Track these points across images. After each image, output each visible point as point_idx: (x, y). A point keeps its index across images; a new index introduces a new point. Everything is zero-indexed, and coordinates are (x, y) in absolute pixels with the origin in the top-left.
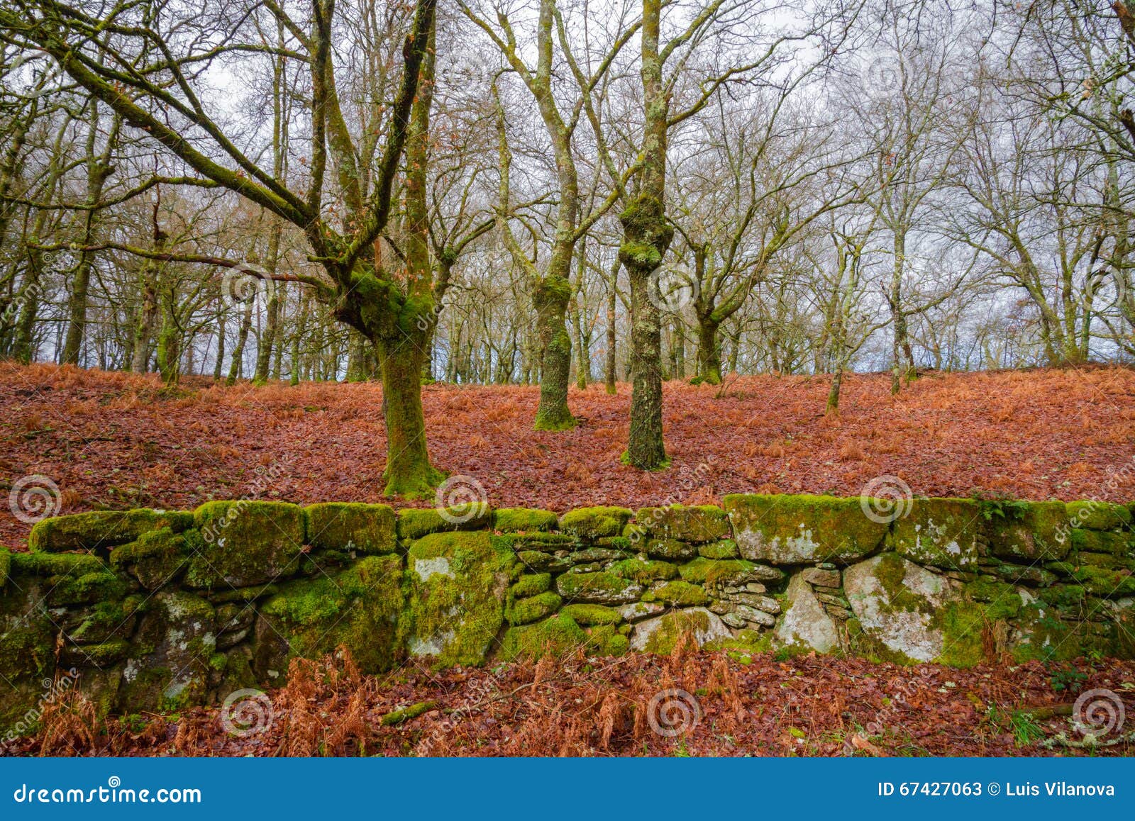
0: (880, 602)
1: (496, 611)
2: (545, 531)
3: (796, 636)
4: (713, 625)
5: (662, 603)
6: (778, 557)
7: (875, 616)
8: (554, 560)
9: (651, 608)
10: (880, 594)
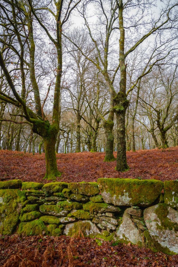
0: (157, 225)
1: (16, 217)
2: (37, 190)
3: (124, 236)
4: (92, 227)
5: (75, 218)
6: (116, 203)
7: (155, 230)
8: (38, 200)
9: (70, 219)
10: (157, 221)
